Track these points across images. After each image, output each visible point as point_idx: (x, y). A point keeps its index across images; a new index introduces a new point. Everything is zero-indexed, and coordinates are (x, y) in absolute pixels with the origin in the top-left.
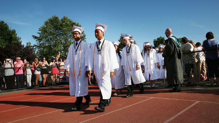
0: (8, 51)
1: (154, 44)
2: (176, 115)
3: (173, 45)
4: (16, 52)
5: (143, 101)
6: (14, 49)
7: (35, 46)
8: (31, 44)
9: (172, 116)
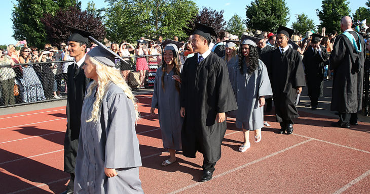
0: (61, 22)
1: (322, 6)
2: (348, 185)
3: (345, 48)
4: (74, 24)
5: (295, 146)
6: (70, 19)
7: (104, 10)
8: (94, 4)
9: (341, 186)
